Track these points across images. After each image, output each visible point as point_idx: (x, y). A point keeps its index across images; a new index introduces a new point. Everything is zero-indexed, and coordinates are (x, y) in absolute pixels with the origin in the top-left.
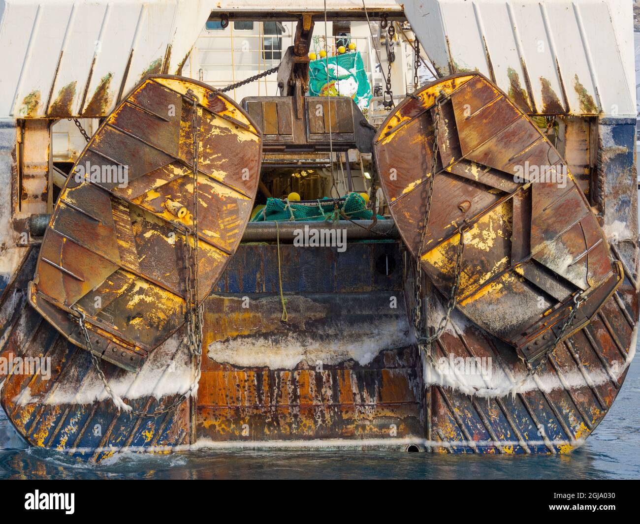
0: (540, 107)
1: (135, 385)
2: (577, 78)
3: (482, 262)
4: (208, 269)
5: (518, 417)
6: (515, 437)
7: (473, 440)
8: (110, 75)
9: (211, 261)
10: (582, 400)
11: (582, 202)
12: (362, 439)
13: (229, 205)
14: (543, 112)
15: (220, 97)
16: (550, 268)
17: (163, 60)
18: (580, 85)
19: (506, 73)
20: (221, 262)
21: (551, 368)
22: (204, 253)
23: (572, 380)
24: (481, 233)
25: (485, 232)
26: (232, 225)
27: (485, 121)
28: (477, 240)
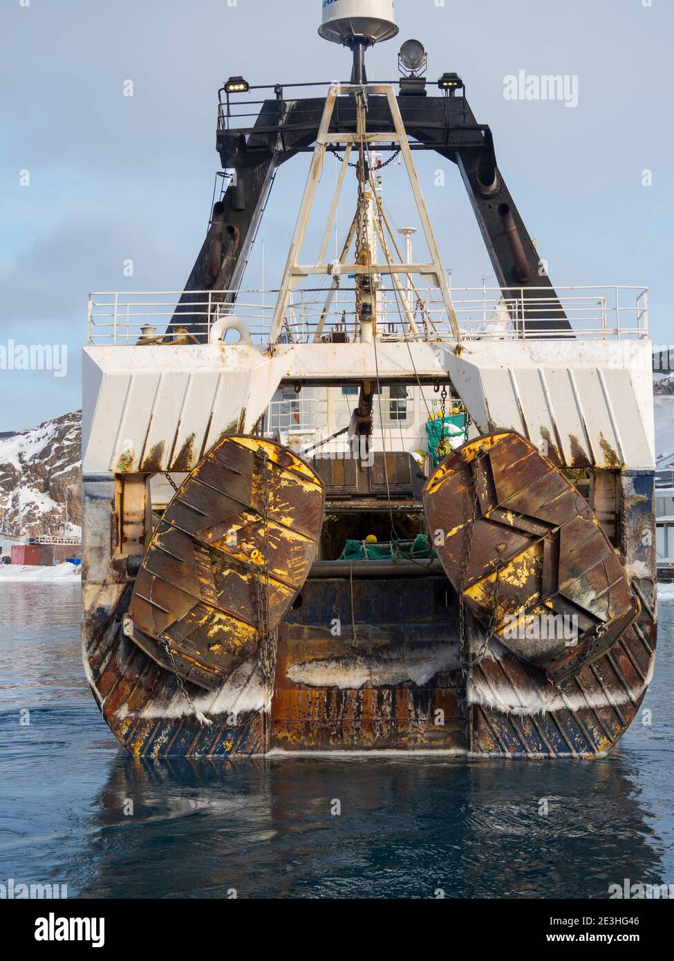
0: (569, 460)
1: (217, 703)
2: (601, 435)
3: (516, 596)
4: (278, 603)
5: (549, 731)
6: (545, 750)
7: (509, 751)
8: (193, 435)
9: (280, 595)
10: (605, 717)
11: (606, 545)
12: (414, 750)
13: (295, 547)
14: (572, 465)
15: (288, 453)
16: (576, 602)
17: (239, 421)
18: (605, 441)
19: (539, 431)
20: (289, 596)
21: (577, 689)
22: (274, 589)
23: (596, 700)
24: (516, 571)
25: (519, 571)
26: (299, 565)
27: (519, 473)
28: (512, 577)
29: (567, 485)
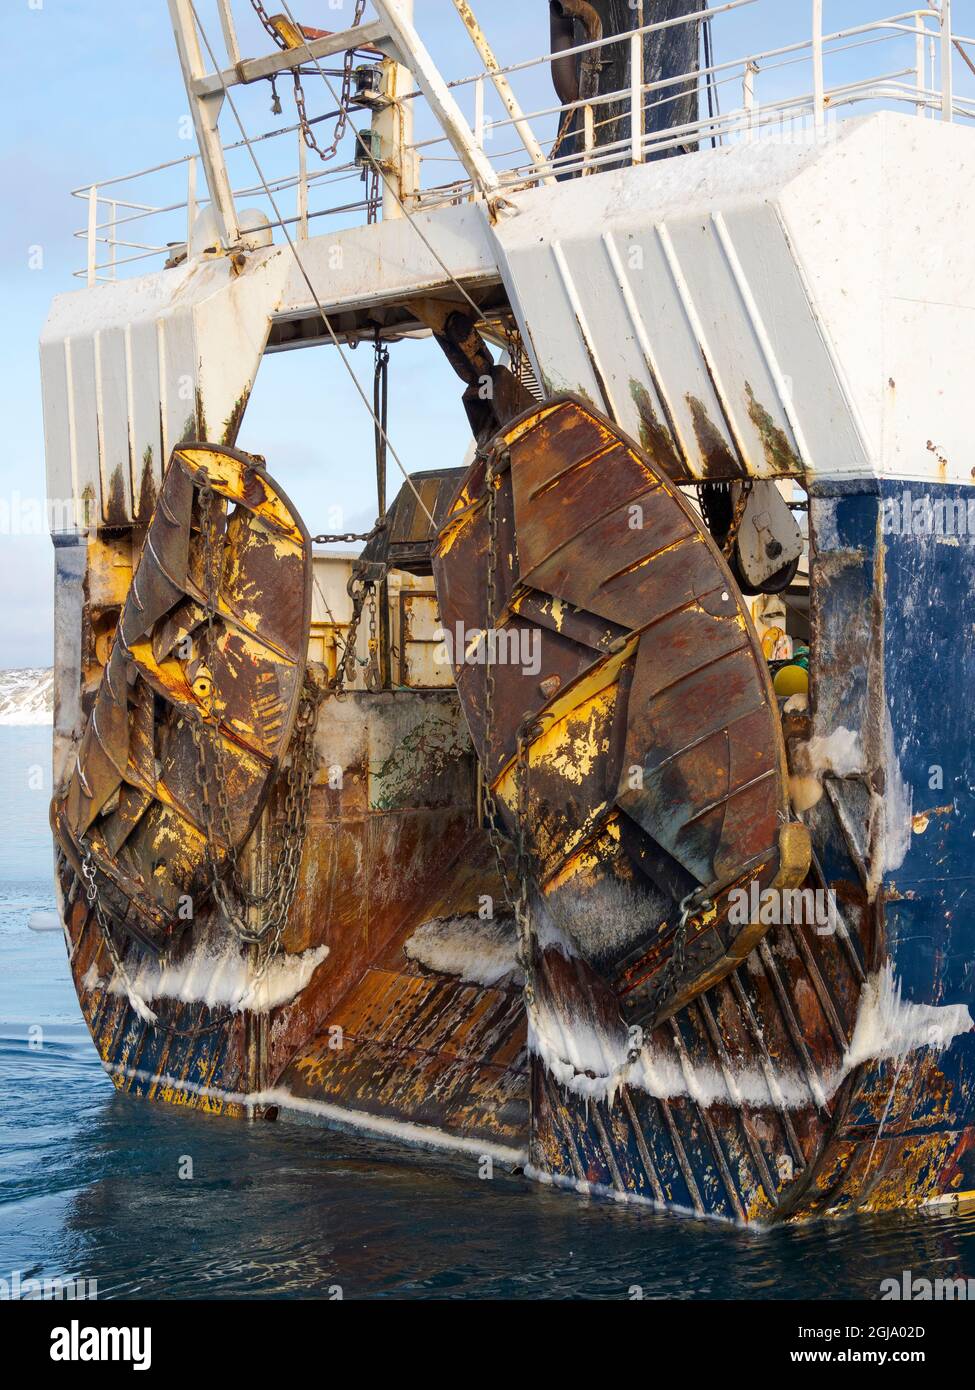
0: (696, 464)
1: (190, 980)
2: (749, 391)
3: (569, 805)
4: (241, 789)
5: (657, 1146)
6: (648, 1192)
7: (588, 1178)
8: (150, 449)
9: (243, 775)
10: (763, 1134)
11: (757, 683)
13: (264, 675)
14: (705, 474)
15: (258, 477)
16: (647, 829)
17: (196, 416)
18: (758, 406)
19: (628, 392)
20: (258, 777)
21: (705, 1049)
22: (233, 761)
23: (746, 1087)
24: (572, 742)
25: (579, 743)
26: (271, 712)
27: (565, 501)
28: (564, 758)
29: (686, 527)
